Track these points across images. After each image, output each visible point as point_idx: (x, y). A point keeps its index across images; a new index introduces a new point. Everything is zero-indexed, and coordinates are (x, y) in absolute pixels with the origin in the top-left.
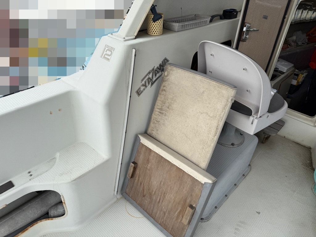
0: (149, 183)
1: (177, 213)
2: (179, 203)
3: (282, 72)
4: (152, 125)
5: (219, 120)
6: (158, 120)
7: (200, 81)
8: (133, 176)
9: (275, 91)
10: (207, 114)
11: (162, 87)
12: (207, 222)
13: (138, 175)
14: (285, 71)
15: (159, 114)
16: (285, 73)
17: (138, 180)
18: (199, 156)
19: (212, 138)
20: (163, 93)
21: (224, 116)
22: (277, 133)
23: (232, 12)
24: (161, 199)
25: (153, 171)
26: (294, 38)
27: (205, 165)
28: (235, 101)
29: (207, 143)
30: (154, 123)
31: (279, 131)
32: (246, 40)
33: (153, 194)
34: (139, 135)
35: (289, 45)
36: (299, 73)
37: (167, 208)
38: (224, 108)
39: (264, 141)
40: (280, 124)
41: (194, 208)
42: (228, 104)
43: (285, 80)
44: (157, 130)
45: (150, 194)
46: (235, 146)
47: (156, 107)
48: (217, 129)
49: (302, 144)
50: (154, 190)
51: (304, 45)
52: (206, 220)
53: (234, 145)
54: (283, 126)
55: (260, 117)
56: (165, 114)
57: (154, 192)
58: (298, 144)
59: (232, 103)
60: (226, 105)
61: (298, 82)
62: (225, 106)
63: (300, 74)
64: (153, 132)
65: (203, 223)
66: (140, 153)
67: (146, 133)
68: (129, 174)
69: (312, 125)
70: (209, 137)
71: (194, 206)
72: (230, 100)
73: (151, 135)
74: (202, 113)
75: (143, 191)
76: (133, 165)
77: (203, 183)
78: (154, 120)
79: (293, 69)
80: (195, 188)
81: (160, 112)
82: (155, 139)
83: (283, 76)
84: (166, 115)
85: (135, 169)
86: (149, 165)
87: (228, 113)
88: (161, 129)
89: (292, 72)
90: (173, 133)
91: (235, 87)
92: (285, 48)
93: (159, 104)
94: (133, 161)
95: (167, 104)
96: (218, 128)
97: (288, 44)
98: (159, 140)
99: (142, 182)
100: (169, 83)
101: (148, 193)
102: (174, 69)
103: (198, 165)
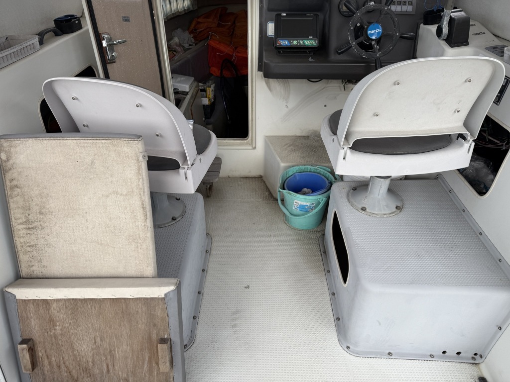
0: (74, 356)
1: (146, 366)
2: (141, 349)
3: (185, 92)
4: (23, 258)
5: (140, 194)
6: (32, 243)
7: (78, 146)
8: (34, 364)
9: (191, 122)
10: (117, 193)
11: (8, 183)
12: (194, 345)
13: (45, 355)
14: (187, 90)
15: (28, 232)
16: (188, 92)
17: (50, 363)
18: (136, 263)
19: (143, 224)
20: (16, 193)
21: (145, 185)
22: (219, 175)
23: (70, 20)
24: (110, 364)
25: (71, 331)
26: (176, 40)
27: (153, 269)
28: (149, 157)
29: (139, 237)
30: (26, 252)
31: (219, 172)
32: (114, 59)
33: (90, 367)
34: (7, 289)
35: (175, 51)
36: (205, 87)
37: (126, 370)
38: (139, 174)
39: (209, 195)
40: (217, 163)
41: (168, 340)
42: (141, 166)
43: (193, 102)
44: (40, 261)
45: (86, 370)
46: (178, 220)
47: (14, 223)
48: (144, 208)
49: (250, 176)
50: (90, 359)
51: (193, 47)
52: (191, 343)
53: (176, 219)
54: (220, 164)
55: (192, 165)
56: (40, 227)
57: (91, 364)
58: (246, 177)
59: (146, 162)
60: (139, 168)
61: (209, 100)
62: (139, 170)
63: (207, 88)
64: (34, 268)
65: (188, 352)
66: (27, 318)
67: (19, 278)
68: (25, 367)
69: (250, 148)
70: (138, 227)
71: (166, 337)
72: (141, 158)
73: (32, 276)
74: (107, 196)
75: (69, 375)
76: (25, 346)
77: (163, 296)
78: (25, 247)
79: (196, 83)
80: (155, 311)
81: (29, 229)
82: (43, 278)
83: (188, 97)
84: (43, 228)
85: (32, 351)
86: (57, 327)
87: (148, 178)
88: (47, 254)
89: (196, 89)
90: (73, 251)
91: (139, 137)
92: (172, 57)
93: (19, 216)
94: (20, 339)
95: (35, 209)
96: (145, 206)
97: (172, 50)
98: (52, 275)
99: (60, 363)
100: (20, 170)
101: (82, 371)
102: (17, 142)
103: (143, 276)
